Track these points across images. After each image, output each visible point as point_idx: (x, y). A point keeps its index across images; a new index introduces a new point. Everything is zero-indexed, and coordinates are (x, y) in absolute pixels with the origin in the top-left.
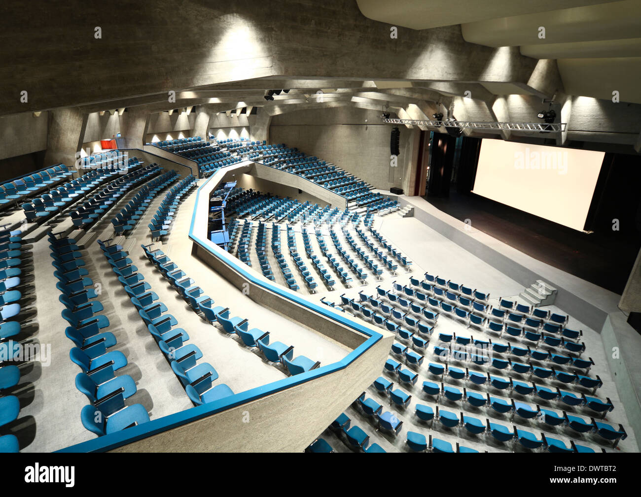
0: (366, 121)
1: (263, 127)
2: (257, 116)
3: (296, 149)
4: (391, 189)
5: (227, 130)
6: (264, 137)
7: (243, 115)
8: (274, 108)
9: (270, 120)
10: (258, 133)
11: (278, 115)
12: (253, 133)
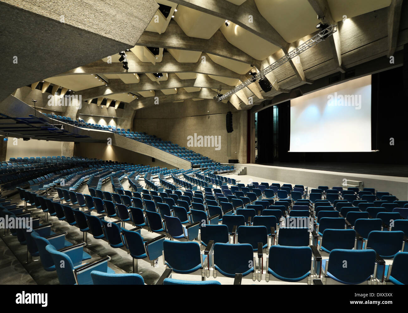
0: (208, 111)
1: (129, 118)
2: (124, 110)
3: (155, 136)
4: (229, 160)
5: (97, 118)
6: (129, 126)
7: (112, 108)
8: (138, 103)
9: (134, 113)
10: (124, 123)
11: (141, 109)
12: (119, 123)
